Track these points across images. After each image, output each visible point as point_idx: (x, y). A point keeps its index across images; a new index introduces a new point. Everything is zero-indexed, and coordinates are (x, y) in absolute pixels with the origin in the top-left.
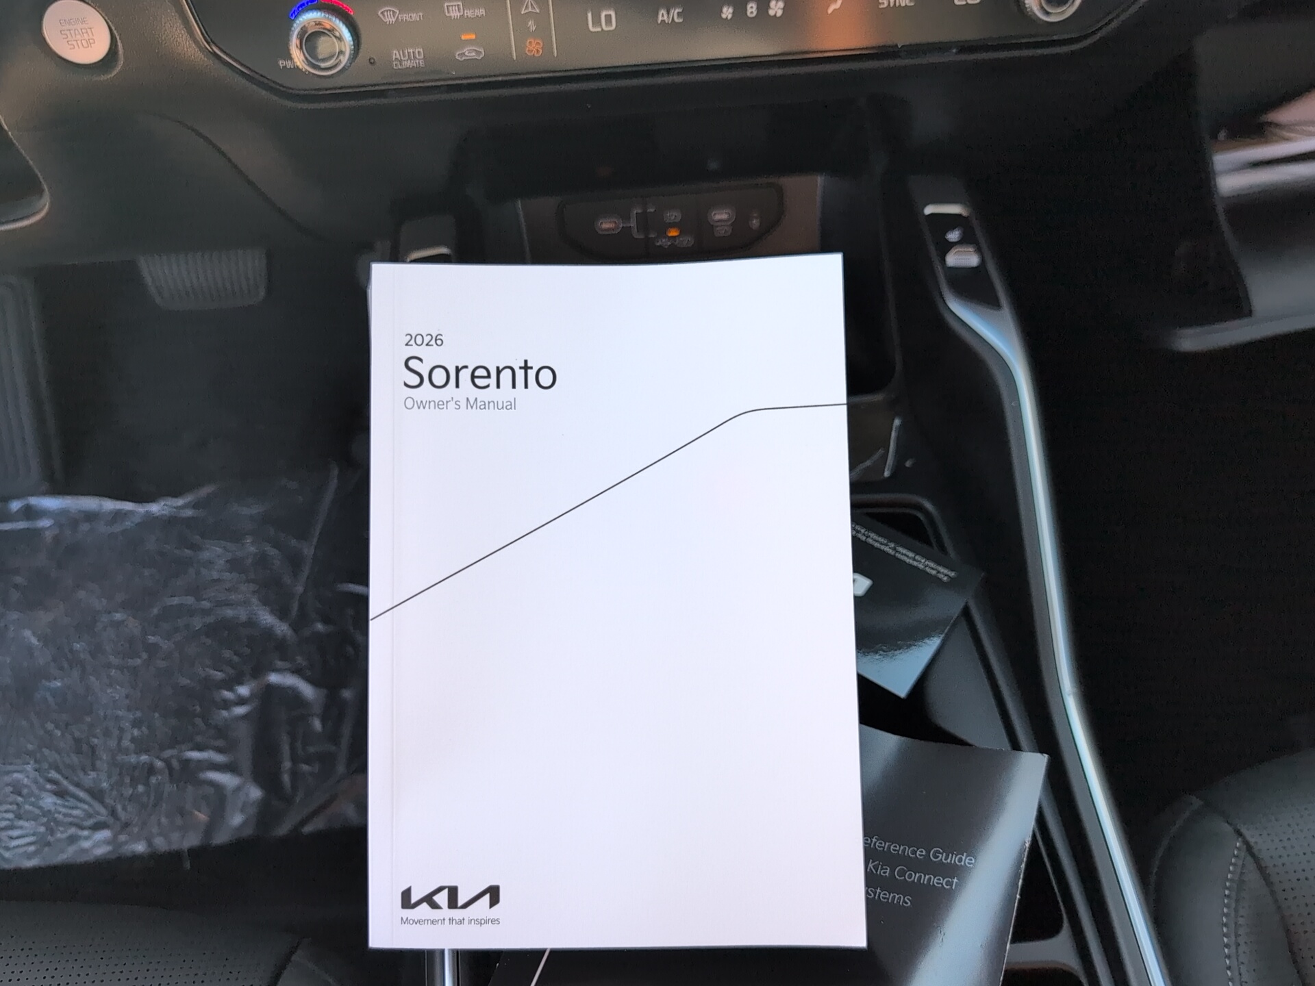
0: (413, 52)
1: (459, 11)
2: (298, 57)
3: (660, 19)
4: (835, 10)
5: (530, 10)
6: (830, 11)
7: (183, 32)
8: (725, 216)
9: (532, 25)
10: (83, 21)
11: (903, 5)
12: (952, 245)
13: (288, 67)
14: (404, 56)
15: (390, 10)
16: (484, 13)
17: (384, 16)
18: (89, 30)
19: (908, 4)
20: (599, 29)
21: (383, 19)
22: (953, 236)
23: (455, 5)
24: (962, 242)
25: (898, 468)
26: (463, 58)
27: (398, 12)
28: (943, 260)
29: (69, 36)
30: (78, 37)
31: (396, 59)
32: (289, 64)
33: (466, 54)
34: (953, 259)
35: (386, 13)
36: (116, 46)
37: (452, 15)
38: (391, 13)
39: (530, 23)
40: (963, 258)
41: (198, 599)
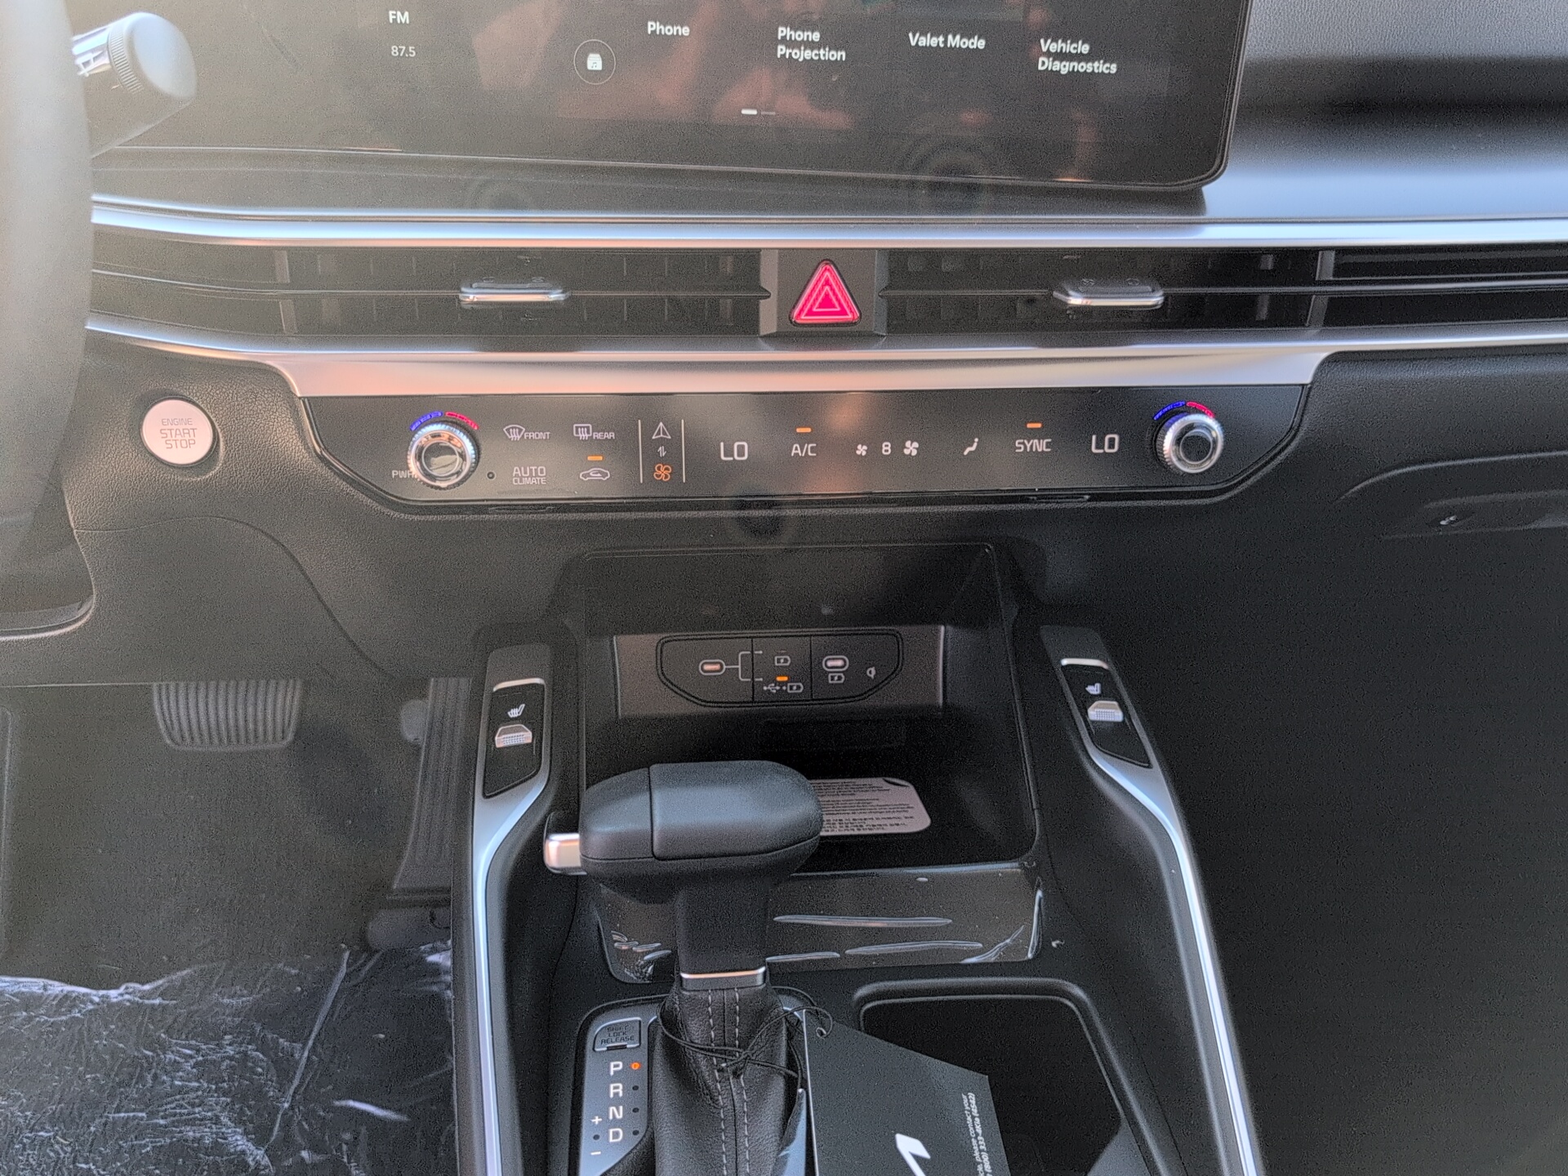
0: (535, 470)
1: (588, 433)
2: (414, 467)
3: (794, 451)
4: (970, 452)
5: (662, 435)
6: (966, 453)
7: (294, 437)
8: (840, 663)
9: (662, 451)
10: (188, 421)
11: (1040, 450)
12: (1094, 698)
13: (401, 477)
14: (526, 473)
15: (516, 428)
16: (613, 436)
17: (509, 433)
18: (191, 431)
19: (1045, 450)
20: (731, 459)
21: (508, 434)
22: (1094, 689)
23: (584, 427)
24: (1102, 696)
25: (1043, 949)
26: (588, 479)
27: (524, 429)
28: (1085, 715)
29: (169, 435)
30: (179, 437)
31: (517, 476)
32: (403, 474)
33: (591, 474)
34: (1096, 713)
35: (511, 430)
36: (218, 445)
37: (580, 435)
38: (517, 430)
39: (660, 448)
40: (1105, 712)
41: (151, 1115)
